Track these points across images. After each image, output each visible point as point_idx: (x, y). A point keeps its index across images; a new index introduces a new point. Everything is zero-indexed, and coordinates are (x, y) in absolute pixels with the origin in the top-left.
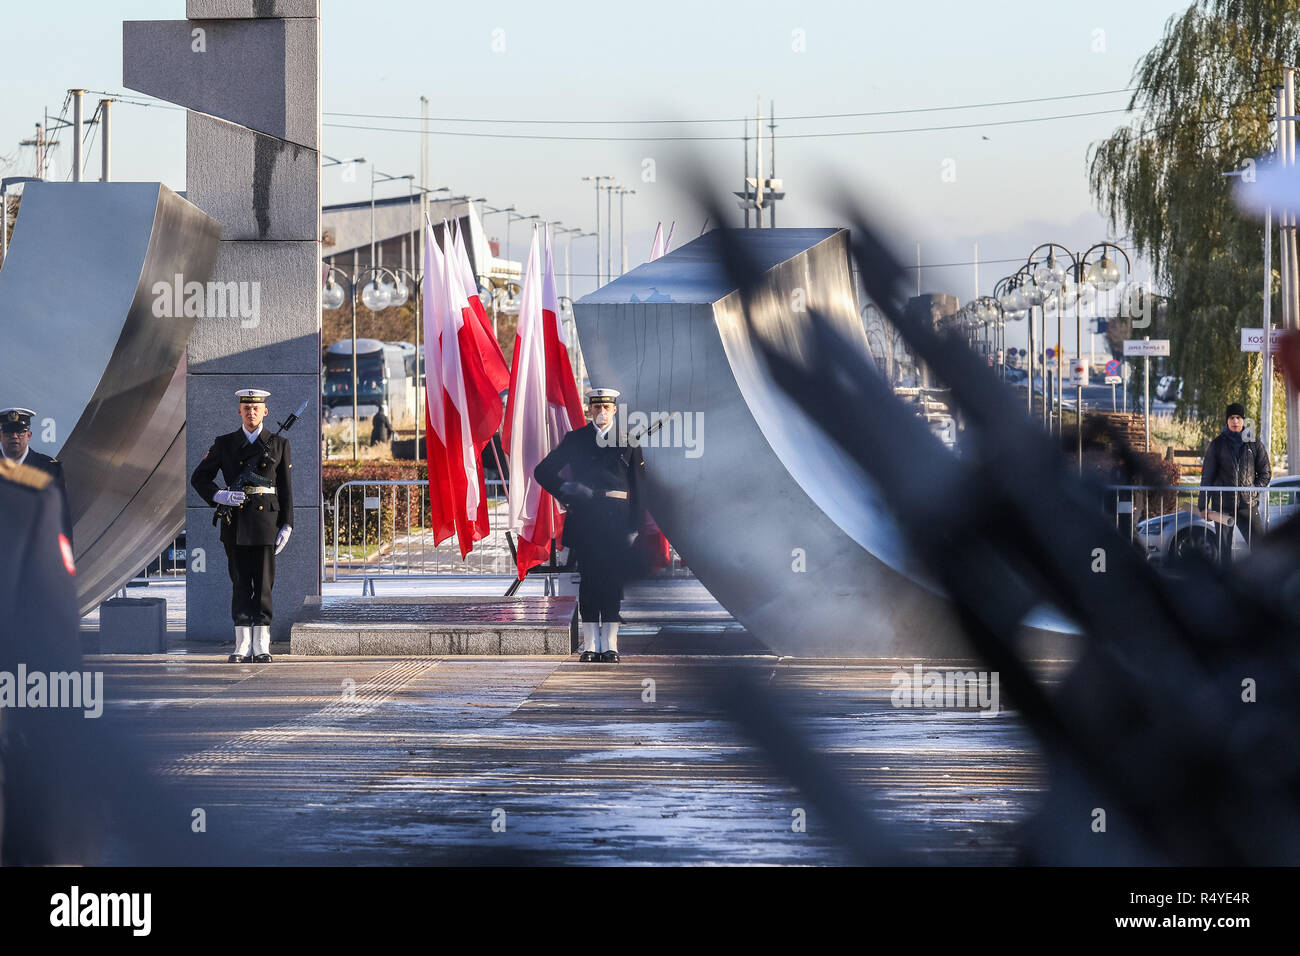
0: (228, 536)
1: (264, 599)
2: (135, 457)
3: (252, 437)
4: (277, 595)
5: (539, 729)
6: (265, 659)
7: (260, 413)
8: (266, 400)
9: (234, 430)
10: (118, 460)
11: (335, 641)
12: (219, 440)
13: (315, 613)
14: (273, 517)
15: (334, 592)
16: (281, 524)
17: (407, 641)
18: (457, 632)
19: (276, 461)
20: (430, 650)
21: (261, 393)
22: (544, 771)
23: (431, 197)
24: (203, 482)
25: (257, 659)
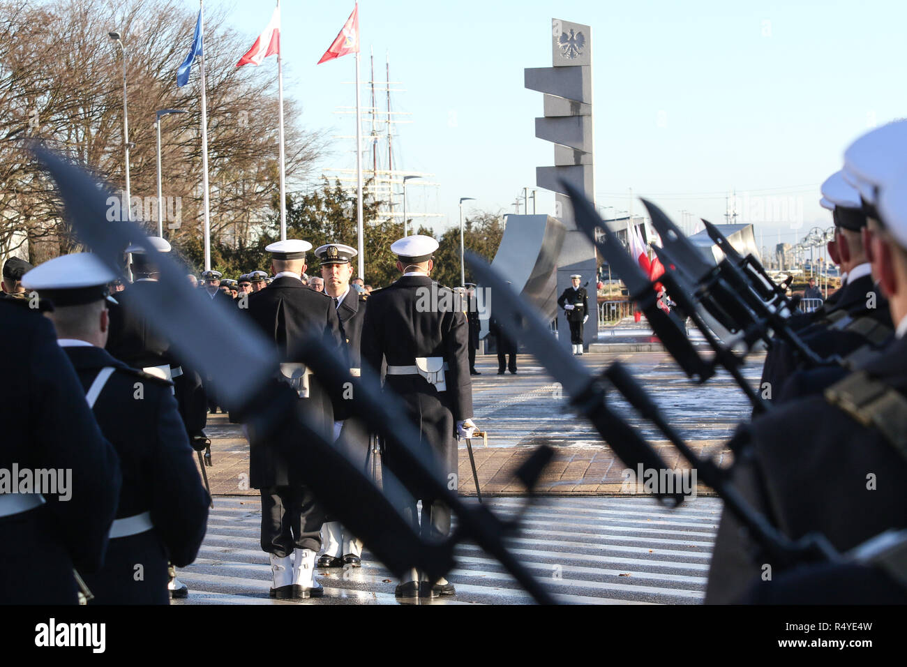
0: (569, 318)
1: (580, 337)
2: (543, 295)
3: (576, 289)
4: (584, 334)
5: (661, 373)
6: (581, 354)
7: (578, 282)
8: (580, 278)
9: (570, 287)
10: (537, 296)
11: (602, 349)
12: (566, 290)
13: (596, 341)
14: (582, 313)
15: (601, 335)
16: (585, 314)
17: (623, 349)
18: (638, 345)
19: (583, 296)
20: (630, 351)
21: (578, 276)
22: (662, 386)
23: (633, 217)
24: (561, 302)
25: (579, 354)
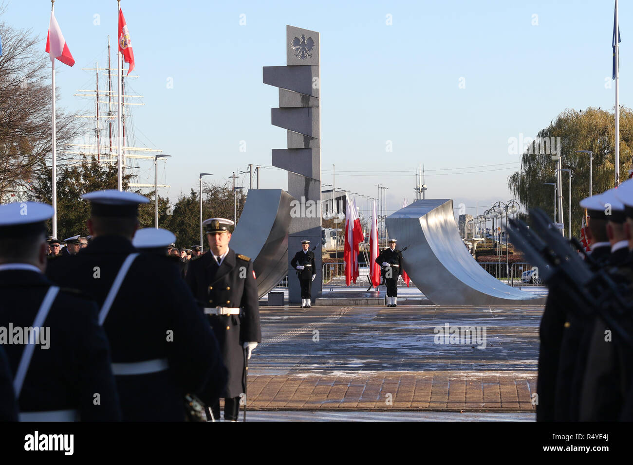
0: (300, 277)
1: (309, 292)
2: (275, 257)
3: (305, 252)
4: (312, 292)
5: (380, 322)
6: (309, 307)
7: (307, 246)
8: (309, 243)
9: (300, 251)
11: (326, 302)
12: (297, 253)
13: (321, 296)
14: (311, 272)
15: (325, 291)
16: (313, 274)
17: (344, 302)
18: (357, 300)
20: (350, 304)
21: (307, 241)
22: (385, 332)
23: (336, 190)
24: (294, 264)
25: (307, 307)
